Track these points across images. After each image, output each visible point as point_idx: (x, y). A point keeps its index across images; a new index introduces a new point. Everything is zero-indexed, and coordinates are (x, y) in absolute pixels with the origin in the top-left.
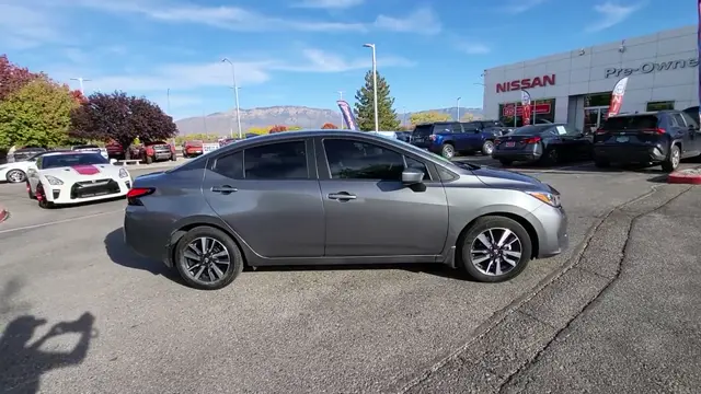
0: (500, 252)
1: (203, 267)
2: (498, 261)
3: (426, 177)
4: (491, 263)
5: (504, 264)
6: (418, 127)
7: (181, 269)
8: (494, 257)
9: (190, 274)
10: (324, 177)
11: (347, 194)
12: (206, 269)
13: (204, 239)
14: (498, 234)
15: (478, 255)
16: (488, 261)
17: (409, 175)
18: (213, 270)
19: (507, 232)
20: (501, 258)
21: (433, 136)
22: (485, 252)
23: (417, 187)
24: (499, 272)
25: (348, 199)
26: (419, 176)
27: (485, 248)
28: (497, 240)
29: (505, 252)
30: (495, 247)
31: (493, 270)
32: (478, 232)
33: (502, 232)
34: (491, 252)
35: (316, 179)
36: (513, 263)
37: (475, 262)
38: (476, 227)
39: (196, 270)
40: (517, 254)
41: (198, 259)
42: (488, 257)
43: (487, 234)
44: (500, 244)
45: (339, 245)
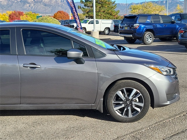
0: (131, 103)
2: (129, 108)
3: (85, 55)
4: (126, 109)
5: (133, 110)
6: (126, 17)
8: (127, 106)
10: (21, 54)
11: (36, 65)
14: (129, 91)
15: (117, 105)
16: (124, 108)
17: (73, 54)
19: (135, 91)
20: (132, 107)
21: (136, 25)
22: (121, 102)
23: (78, 61)
24: (130, 115)
25: (35, 68)
26: (79, 54)
27: (121, 100)
28: (129, 95)
29: (133, 103)
30: (127, 100)
31: (127, 114)
32: (117, 90)
33: (132, 90)
34: (125, 103)
35: (16, 55)
36: (139, 110)
37: (115, 109)
38: (114, 87)
40: (142, 105)
42: (123, 106)
43: (123, 92)
44: (130, 98)
45: (30, 97)
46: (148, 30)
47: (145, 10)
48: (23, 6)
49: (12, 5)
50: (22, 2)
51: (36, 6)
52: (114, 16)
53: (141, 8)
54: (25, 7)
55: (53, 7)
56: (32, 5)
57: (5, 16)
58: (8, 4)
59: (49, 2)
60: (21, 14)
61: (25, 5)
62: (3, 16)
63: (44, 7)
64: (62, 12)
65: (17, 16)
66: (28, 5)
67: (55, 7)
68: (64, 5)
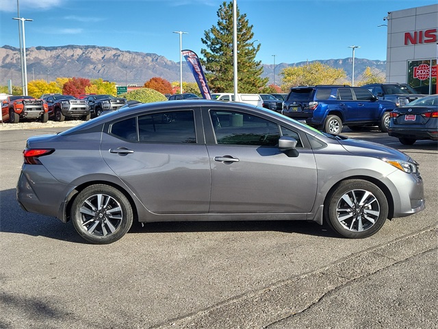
0: (362, 211)
1: (97, 222)
2: (359, 218)
3: (299, 144)
4: (354, 220)
5: (365, 222)
6: (294, 91)
7: (76, 223)
8: (356, 215)
9: (83, 229)
10: (210, 142)
11: (232, 158)
12: (100, 225)
13: (100, 197)
14: (360, 195)
15: (342, 213)
16: (351, 219)
17: (284, 142)
18: (106, 226)
19: (367, 194)
20: (363, 216)
21: (313, 104)
22: (349, 210)
23: (290, 153)
24: (361, 228)
25: (232, 162)
26: (292, 143)
27: (349, 207)
28: (359, 200)
29: (365, 211)
30: (357, 206)
31: (356, 227)
32: (342, 193)
33: (363, 193)
34: (354, 211)
35: (204, 144)
36: (372, 220)
37: (341, 219)
38: (340, 189)
39: (89, 225)
40: (377, 213)
41: (93, 214)
42: (351, 215)
43: (351, 196)
44: (361, 204)
45: (222, 203)
46: (332, 113)
47: (309, 77)
48: (82, 68)
49: (62, 66)
50: (81, 61)
51: (107, 69)
52: (259, 87)
53: (301, 73)
54: (86, 70)
55: (137, 70)
56: (100, 66)
57: (53, 86)
58: (54, 65)
59: (130, 61)
60: (84, 83)
61: (87, 67)
62: (51, 87)
63: (120, 71)
64: (160, 79)
65: (78, 88)
66: (92, 66)
67: (142, 70)
68: (157, 66)
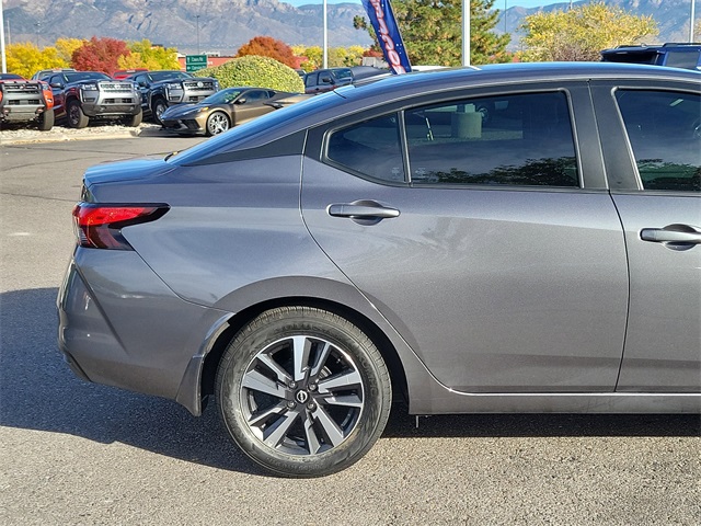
1: (291, 416)
7: (230, 418)
9: (253, 435)
11: (693, 231)
12: (298, 422)
13: (300, 344)
18: (317, 425)
25: (691, 244)
39: (269, 424)
41: (281, 393)
48: (107, 20)
49: (65, 16)
50: (104, 5)
51: (155, 22)
54: (114, 25)
55: (217, 23)
56: (141, 15)
57: (50, 56)
58: (49, 14)
59: (203, 3)
60: (115, 49)
61: (115, 18)
62: (46, 59)
63: (183, 25)
64: (269, 40)
65: (101, 59)
66: (125, 16)
67: (226, 23)
68: (257, 15)
